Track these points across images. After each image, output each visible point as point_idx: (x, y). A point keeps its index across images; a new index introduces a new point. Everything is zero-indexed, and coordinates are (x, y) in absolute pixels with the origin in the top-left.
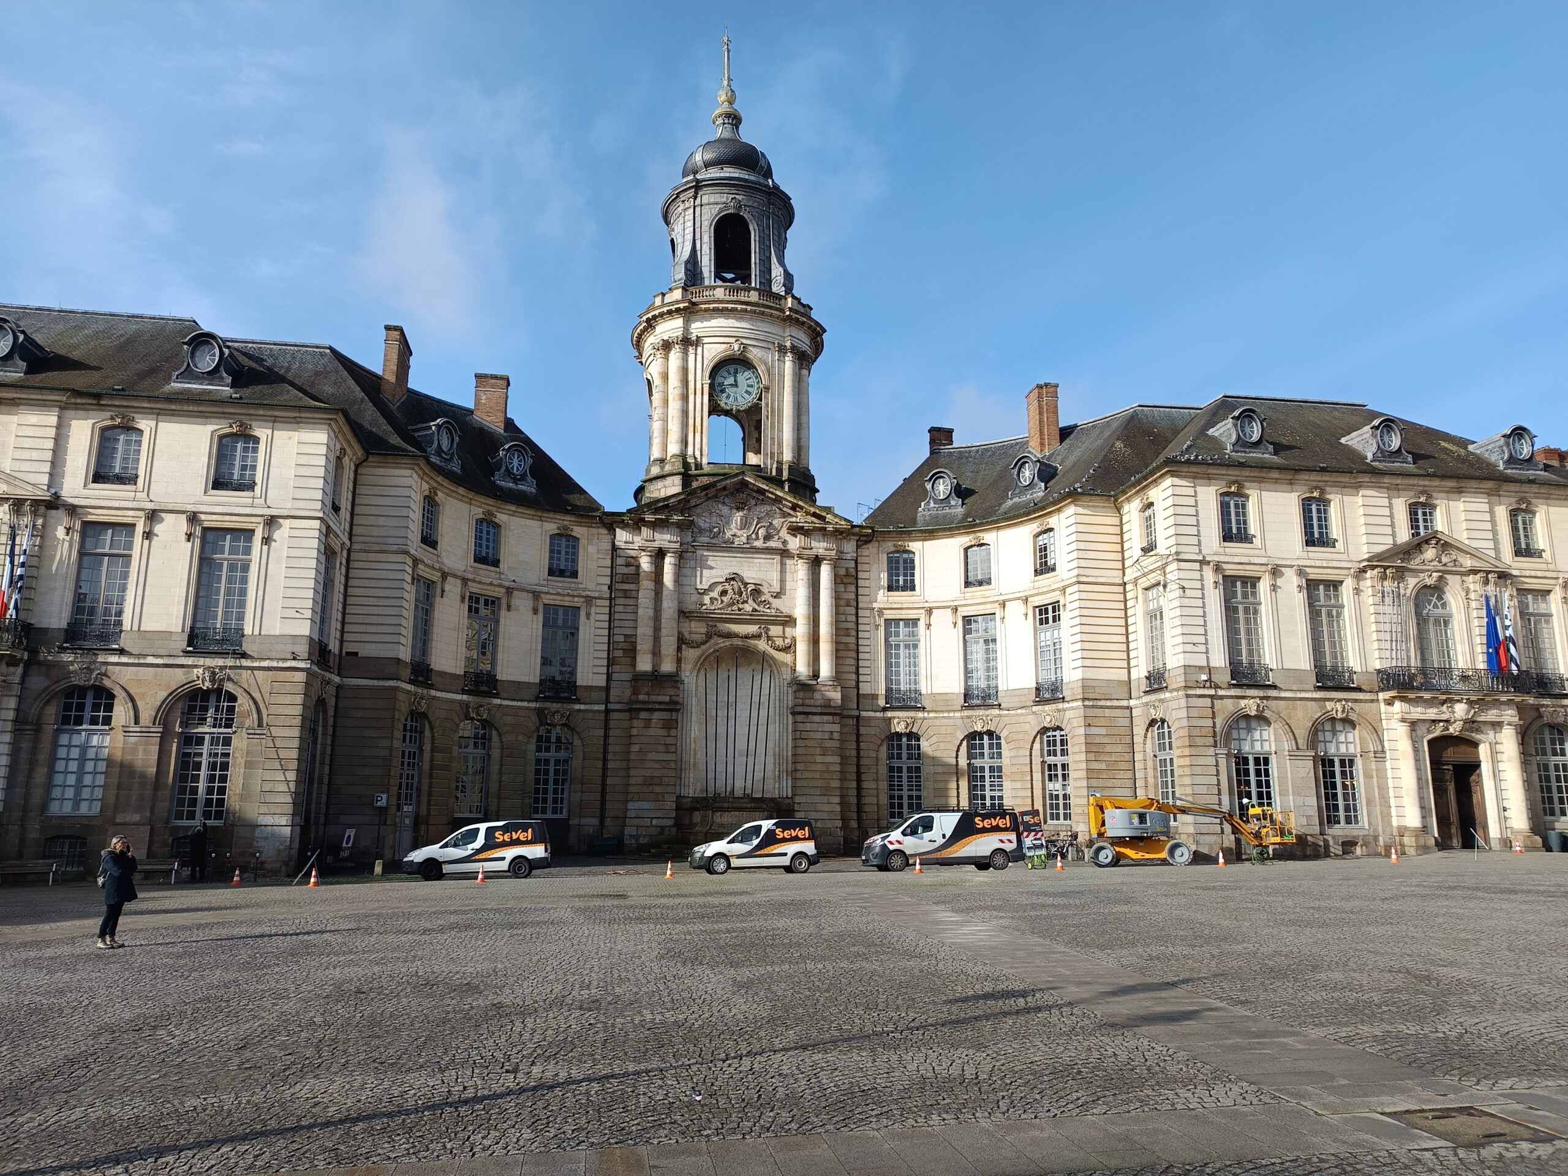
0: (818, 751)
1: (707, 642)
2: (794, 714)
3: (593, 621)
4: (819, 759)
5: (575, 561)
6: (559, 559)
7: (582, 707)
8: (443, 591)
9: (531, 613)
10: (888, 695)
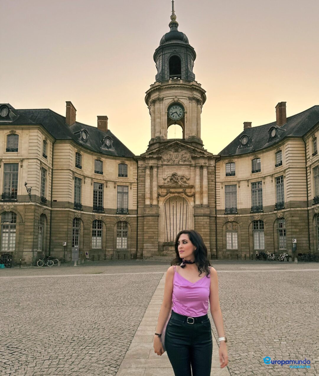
0: (202, 228)
1: (167, 195)
2: (194, 216)
3: (132, 190)
4: (203, 230)
5: (127, 172)
6: (122, 171)
7: (130, 216)
8: (84, 182)
9: (113, 188)
10: (226, 210)
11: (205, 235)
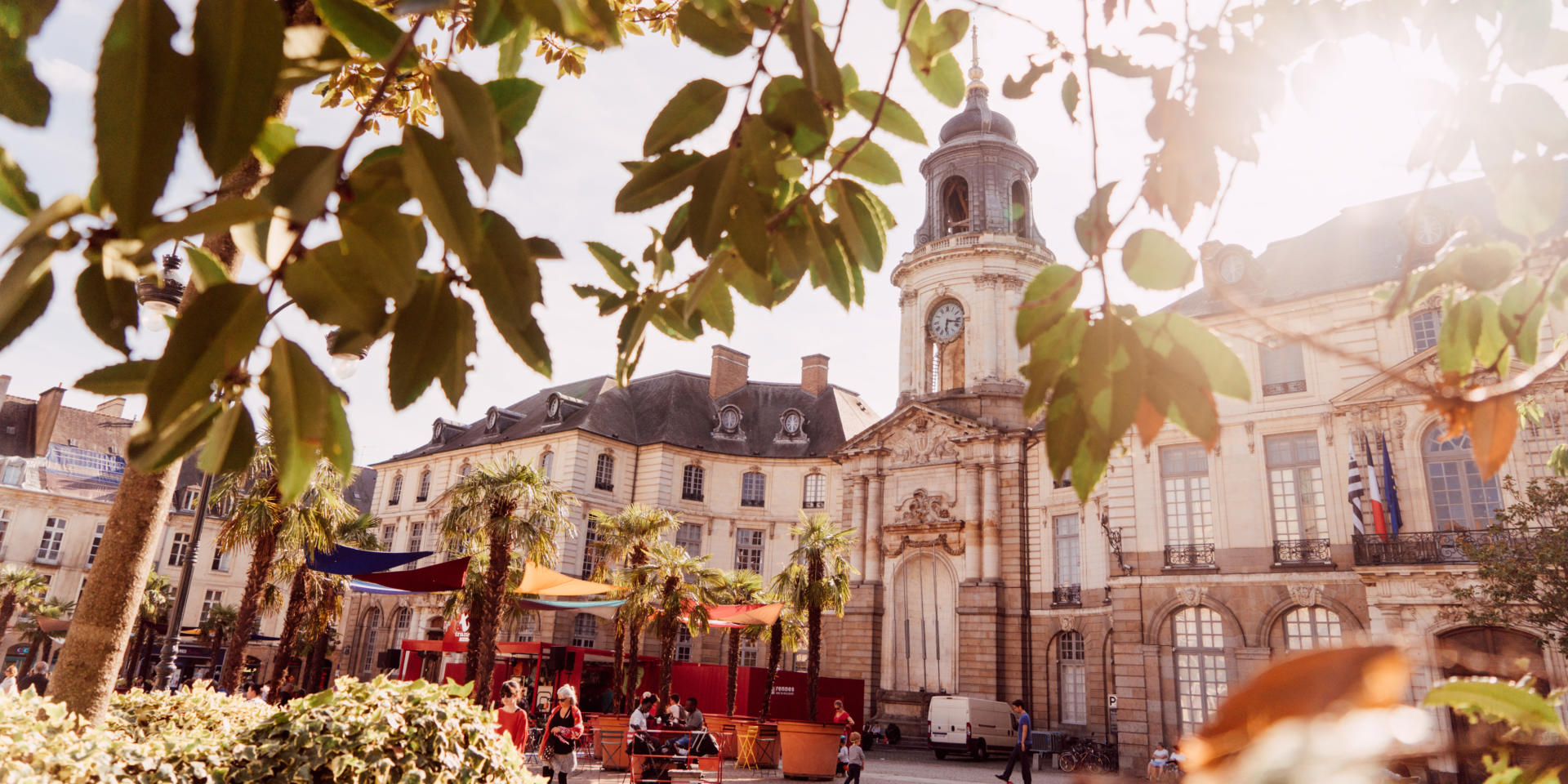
0: (978, 650)
1: (902, 551)
2: (960, 614)
4: (978, 657)
6: (812, 494)
8: (710, 531)
9: (789, 537)
10: (1056, 594)
11: (984, 673)
